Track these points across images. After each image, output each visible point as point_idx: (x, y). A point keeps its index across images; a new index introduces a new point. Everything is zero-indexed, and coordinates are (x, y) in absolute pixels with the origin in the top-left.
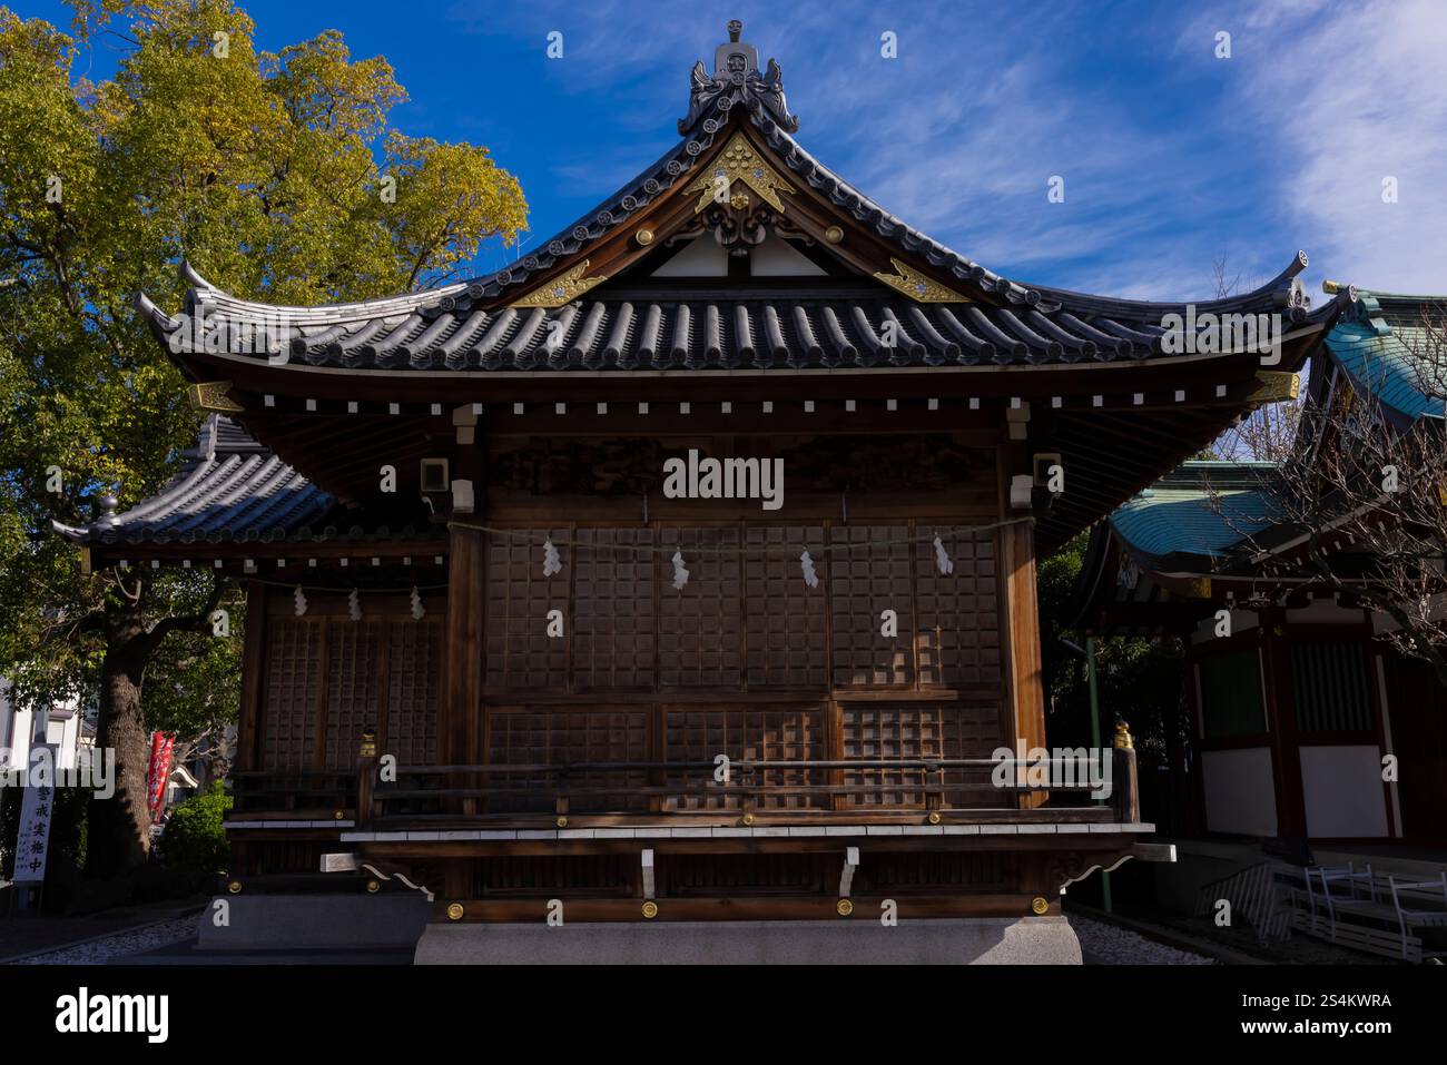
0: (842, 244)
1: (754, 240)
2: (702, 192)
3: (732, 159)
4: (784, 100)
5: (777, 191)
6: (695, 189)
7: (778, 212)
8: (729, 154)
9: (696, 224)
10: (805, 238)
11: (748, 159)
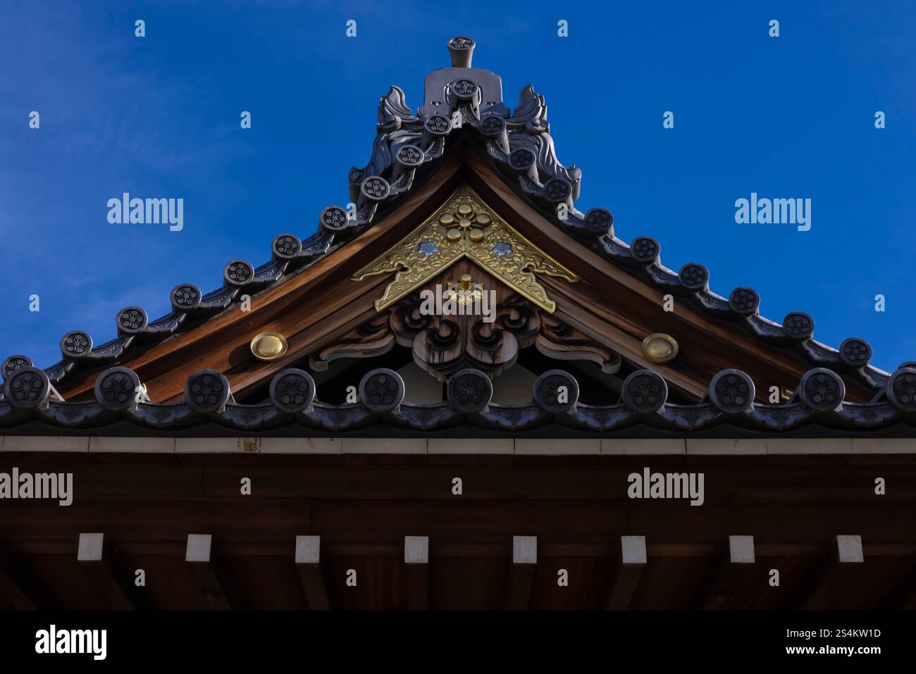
0: (673, 364)
1: (494, 357)
2: (392, 277)
3: (449, 227)
4: (551, 143)
5: (539, 278)
6: (377, 271)
7: (542, 312)
8: (448, 220)
9: (375, 329)
10: (598, 357)
11: (483, 227)
